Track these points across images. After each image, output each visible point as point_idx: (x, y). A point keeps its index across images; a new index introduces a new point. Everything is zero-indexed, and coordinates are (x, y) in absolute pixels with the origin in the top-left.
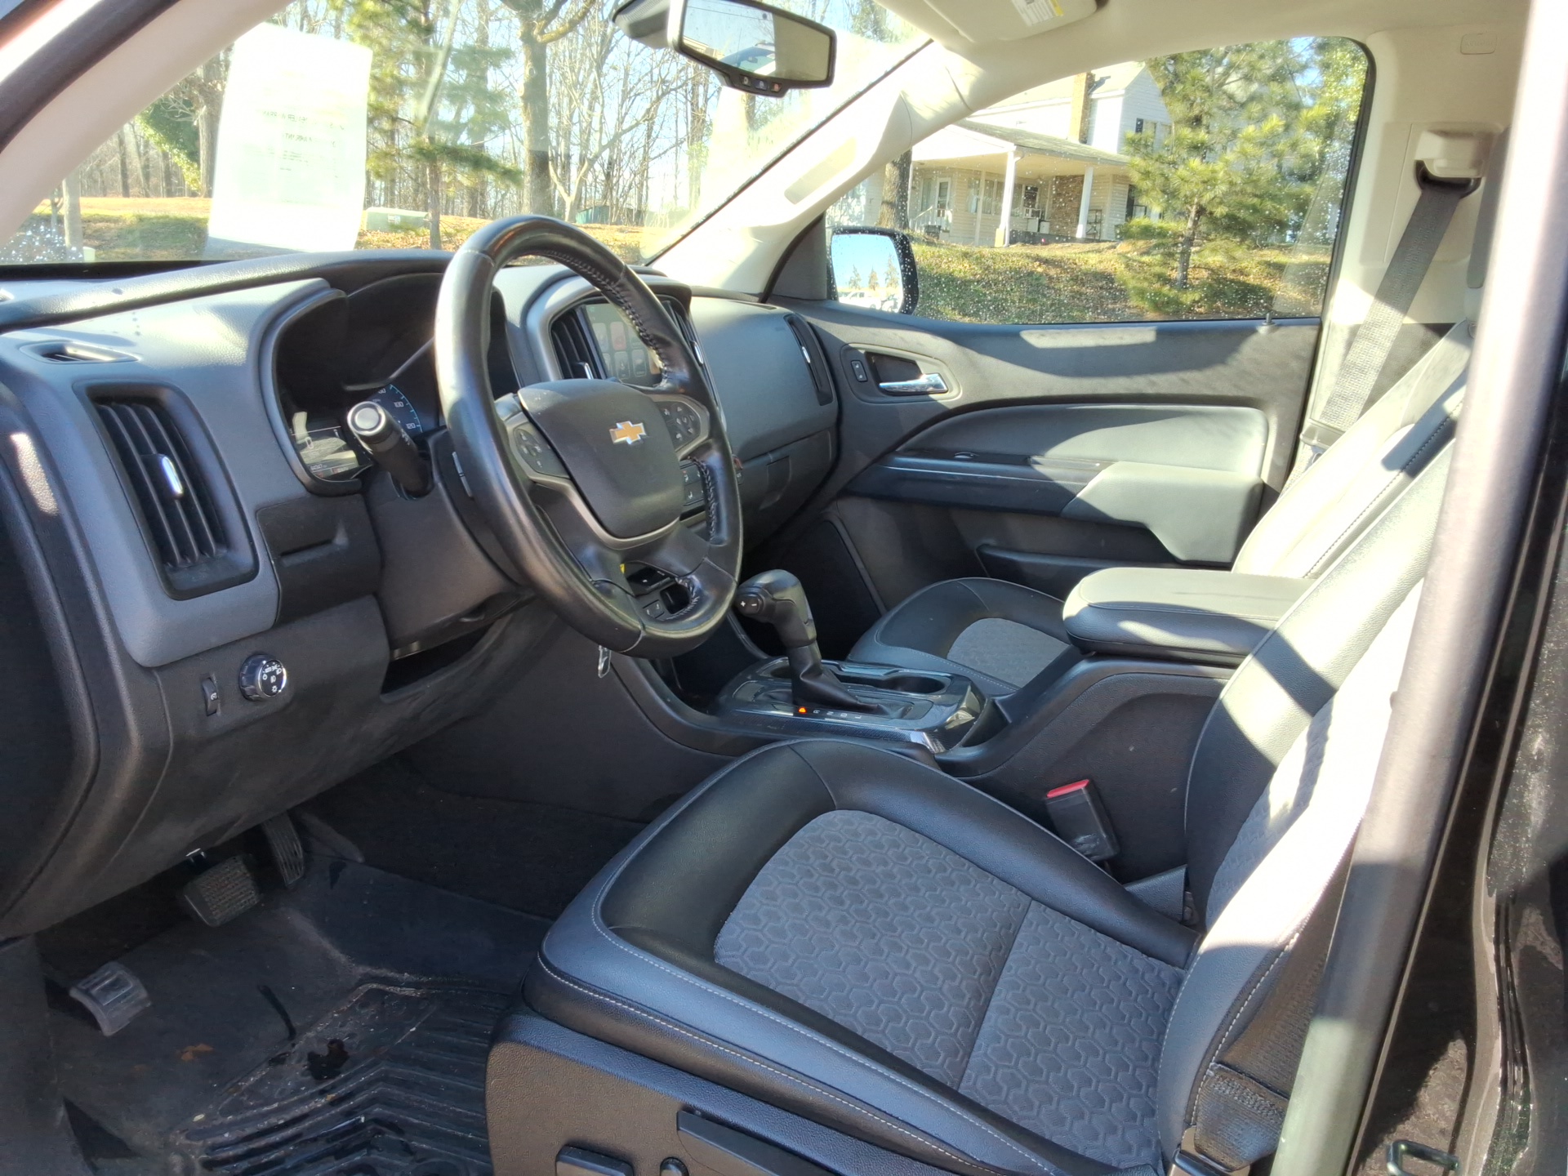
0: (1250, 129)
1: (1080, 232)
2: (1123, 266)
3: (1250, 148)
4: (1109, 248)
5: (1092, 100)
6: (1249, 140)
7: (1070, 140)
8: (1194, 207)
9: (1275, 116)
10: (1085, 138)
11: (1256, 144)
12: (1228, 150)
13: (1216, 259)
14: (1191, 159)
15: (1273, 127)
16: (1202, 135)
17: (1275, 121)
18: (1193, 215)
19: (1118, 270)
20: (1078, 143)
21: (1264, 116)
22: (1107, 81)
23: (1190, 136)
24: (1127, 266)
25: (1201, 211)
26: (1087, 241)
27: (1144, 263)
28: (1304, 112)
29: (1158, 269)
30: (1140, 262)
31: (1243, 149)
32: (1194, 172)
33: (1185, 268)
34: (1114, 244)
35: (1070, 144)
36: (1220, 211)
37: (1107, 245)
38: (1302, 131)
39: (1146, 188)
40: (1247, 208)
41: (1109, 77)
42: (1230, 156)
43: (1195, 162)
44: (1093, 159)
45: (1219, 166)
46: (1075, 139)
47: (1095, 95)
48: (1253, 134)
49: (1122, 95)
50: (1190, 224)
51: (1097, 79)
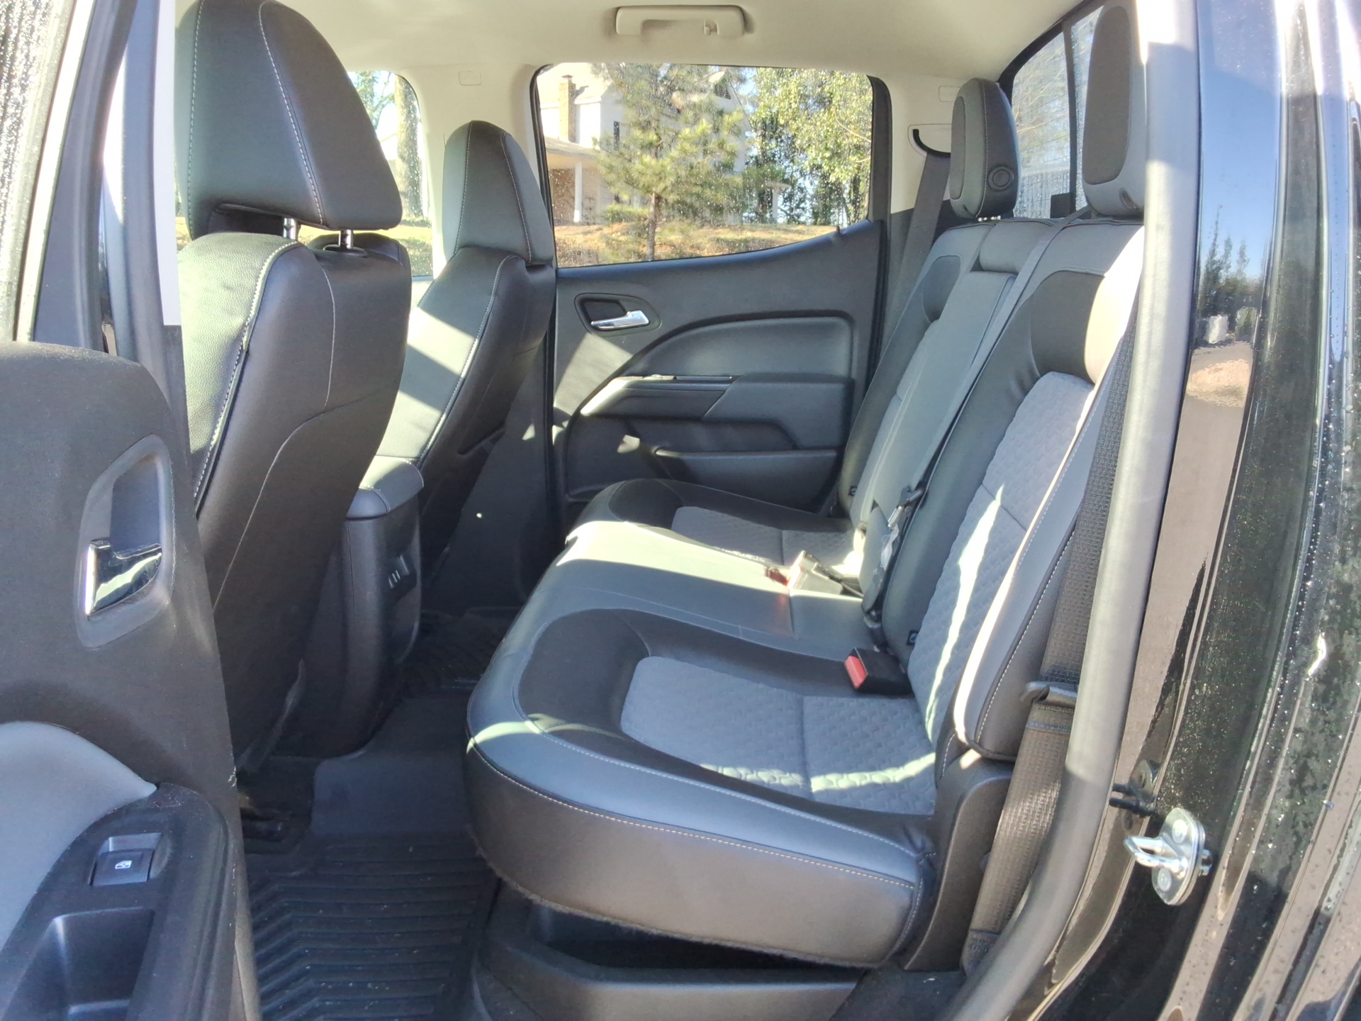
0: (687, 131)
1: (577, 216)
2: (604, 244)
3: (687, 146)
4: (597, 230)
5: (576, 105)
6: (686, 139)
7: (561, 139)
8: (654, 195)
9: (704, 120)
10: (573, 137)
11: (692, 144)
12: (672, 149)
13: (675, 238)
14: (644, 156)
15: (703, 130)
16: (652, 137)
17: (705, 125)
18: (653, 201)
19: (601, 248)
20: (568, 141)
21: (696, 120)
22: (586, 89)
23: (642, 137)
24: (608, 243)
25: (658, 198)
26: (582, 224)
27: (621, 241)
28: (726, 117)
29: (631, 246)
30: (617, 241)
31: (683, 148)
32: (647, 166)
33: (653, 245)
34: (601, 226)
35: (560, 142)
36: (672, 198)
37: (595, 227)
38: (726, 133)
39: (612, 179)
40: (692, 195)
41: (588, 86)
42: (674, 153)
43: (648, 159)
44: (582, 155)
45: (666, 161)
46: (565, 138)
47: (577, 102)
48: (689, 136)
49: (600, 102)
50: (652, 209)
51: (578, 88)
